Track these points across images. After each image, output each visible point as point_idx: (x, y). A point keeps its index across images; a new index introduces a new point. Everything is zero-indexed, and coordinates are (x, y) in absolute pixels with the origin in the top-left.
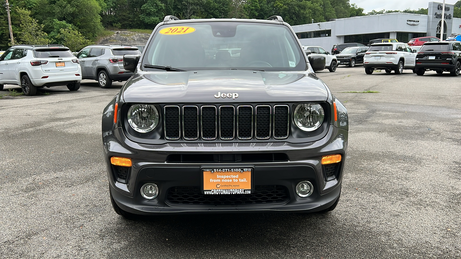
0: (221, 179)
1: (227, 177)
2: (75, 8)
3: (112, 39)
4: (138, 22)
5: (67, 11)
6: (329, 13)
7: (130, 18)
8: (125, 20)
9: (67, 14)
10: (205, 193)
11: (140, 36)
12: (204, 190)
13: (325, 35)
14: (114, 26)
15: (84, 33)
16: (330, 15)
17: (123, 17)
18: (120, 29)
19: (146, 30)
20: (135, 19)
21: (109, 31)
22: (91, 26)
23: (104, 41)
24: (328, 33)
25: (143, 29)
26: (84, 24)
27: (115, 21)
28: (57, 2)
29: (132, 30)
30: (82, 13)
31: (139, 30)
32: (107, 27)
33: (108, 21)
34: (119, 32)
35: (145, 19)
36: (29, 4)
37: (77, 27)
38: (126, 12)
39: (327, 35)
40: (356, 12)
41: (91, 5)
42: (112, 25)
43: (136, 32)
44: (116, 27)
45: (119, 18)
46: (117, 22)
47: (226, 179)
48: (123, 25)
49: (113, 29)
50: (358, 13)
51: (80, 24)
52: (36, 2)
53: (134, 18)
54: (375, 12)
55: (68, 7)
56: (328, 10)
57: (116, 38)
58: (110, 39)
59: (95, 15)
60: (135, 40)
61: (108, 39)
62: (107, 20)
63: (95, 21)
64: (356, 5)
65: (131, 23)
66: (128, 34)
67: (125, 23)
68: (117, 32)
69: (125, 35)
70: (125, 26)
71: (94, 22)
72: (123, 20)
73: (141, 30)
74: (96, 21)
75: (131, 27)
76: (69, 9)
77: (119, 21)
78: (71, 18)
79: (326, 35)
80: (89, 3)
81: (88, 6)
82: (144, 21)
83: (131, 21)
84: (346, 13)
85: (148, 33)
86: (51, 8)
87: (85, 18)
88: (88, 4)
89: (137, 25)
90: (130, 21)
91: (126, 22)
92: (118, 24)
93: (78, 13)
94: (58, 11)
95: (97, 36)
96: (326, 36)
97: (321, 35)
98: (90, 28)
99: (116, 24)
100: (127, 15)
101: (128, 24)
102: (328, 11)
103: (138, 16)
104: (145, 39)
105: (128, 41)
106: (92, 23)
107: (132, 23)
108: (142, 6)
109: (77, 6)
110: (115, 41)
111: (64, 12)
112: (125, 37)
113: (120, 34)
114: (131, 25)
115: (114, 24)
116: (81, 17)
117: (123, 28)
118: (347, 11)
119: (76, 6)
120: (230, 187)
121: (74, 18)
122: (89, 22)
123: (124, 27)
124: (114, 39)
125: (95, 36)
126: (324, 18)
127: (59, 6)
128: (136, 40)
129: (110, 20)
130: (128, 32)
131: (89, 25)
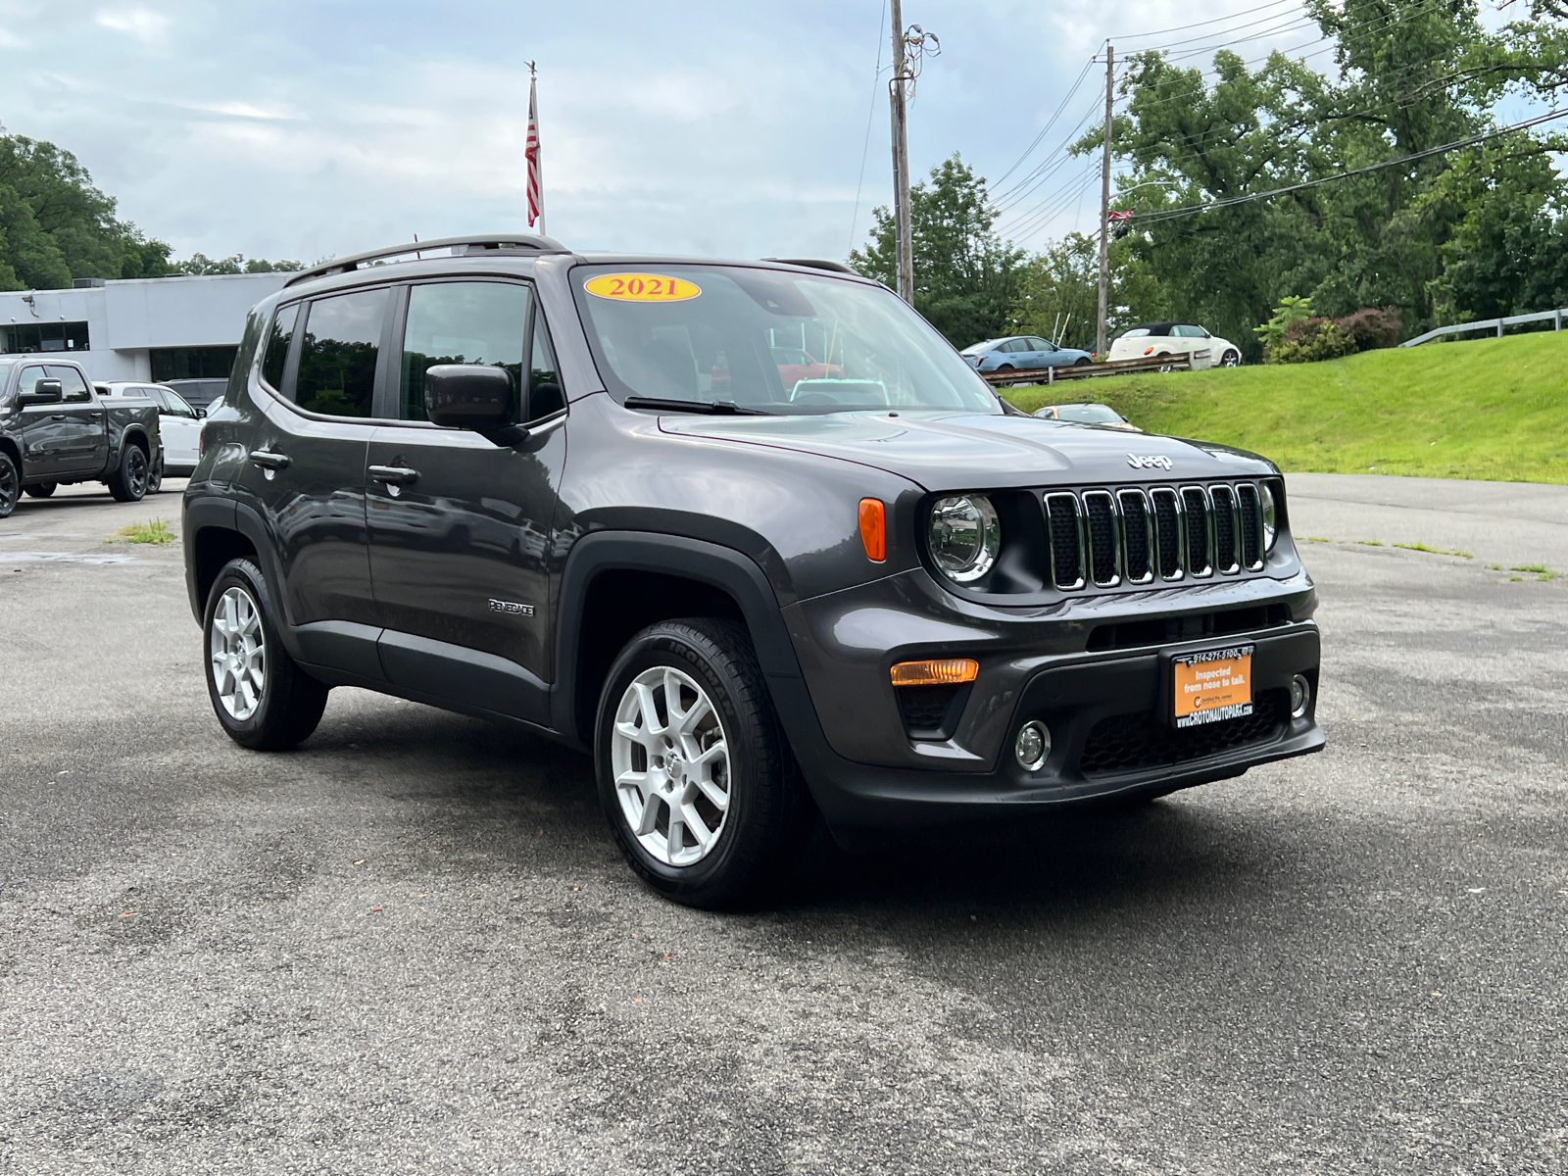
0: (1202, 682)
1: (1214, 674)
6: (33, 254)
10: (1181, 723)
12: (1177, 715)
13: (62, 342)
16: (40, 261)
24: (76, 335)
39: (71, 343)
40: (143, 256)
47: (1212, 680)
50: (149, 263)
54: (207, 263)
56: (25, 241)
64: (137, 228)
79: (67, 344)
84: (106, 257)
96: (68, 349)
97: (44, 344)
102: (27, 245)
118: (111, 252)
120: (1218, 704)
126: (17, 273)
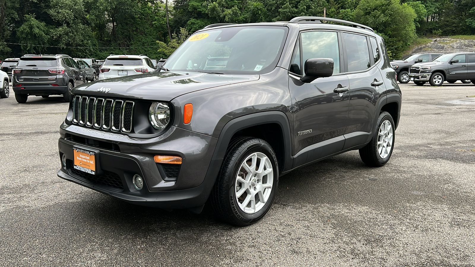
2: (388, 17)
3: (427, 47)
4: (464, 27)
5: (379, 21)
7: (454, 23)
8: (447, 26)
9: (379, 24)
11: (462, 42)
12: (74, 164)
14: (433, 33)
15: (393, 42)
17: (445, 23)
18: (441, 36)
19: (472, 36)
20: (461, 25)
21: (426, 39)
22: (403, 35)
23: (417, 50)
25: (468, 35)
26: (395, 33)
27: (436, 27)
28: (371, 13)
29: (454, 37)
30: (395, 22)
31: (463, 36)
32: (425, 35)
33: (428, 29)
34: (438, 39)
35: (473, 23)
36: (346, 17)
37: (387, 36)
38: (451, 17)
41: (405, 13)
42: (431, 32)
43: (458, 38)
44: (435, 34)
45: (441, 24)
46: (438, 28)
47: (84, 159)
48: (445, 31)
49: (432, 37)
51: (390, 33)
52: (353, 14)
53: (460, 22)
55: (381, 17)
57: (432, 46)
58: (425, 48)
59: (408, 23)
60: (453, 48)
61: (422, 48)
62: (427, 27)
63: (407, 29)
65: (454, 29)
66: (448, 42)
67: (447, 30)
68: (436, 39)
69: (443, 43)
70: (447, 32)
71: (406, 31)
72: (446, 26)
73: (465, 36)
74: (409, 29)
75: (454, 33)
76: (382, 19)
77: (440, 27)
78: (383, 27)
80: (404, 11)
81: (402, 14)
82: (471, 26)
83: (455, 27)
85: (474, 39)
86: (365, 19)
87: (397, 27)
88: (402, 12)
89: (462, 31)
90: (453, 26)
91: (448, 28)
92: (439, 31)
93: (390, 22)
94: (371, 21)
95: (411, 45)
98: (401, 36)
99: (436, 31)
100: (451, 20)
101: (451, 30)
103: (465, 21)
104: (467, 47)
105: (445, 48)
106: (404, 31)
107: (456, 29)
108: (472, 9)
109: (391, 15)
110: (430, 49)
111: (377, 22)
112: (442, 45)
113: (438, 42)
114: (454, 30)
115: (434, 31)
116: (393, 26)
117: (443, 35)
119: (389, 15)
120: (86, 167)
121: (386, 27)
122: (401, 30)
123: (446, 34)
124: (429, 48)
125: (409, 45)
127: (373, 16)
128: (455, 47)
129: (430, 27)
130: (448, 39)
131: (400, 34)
